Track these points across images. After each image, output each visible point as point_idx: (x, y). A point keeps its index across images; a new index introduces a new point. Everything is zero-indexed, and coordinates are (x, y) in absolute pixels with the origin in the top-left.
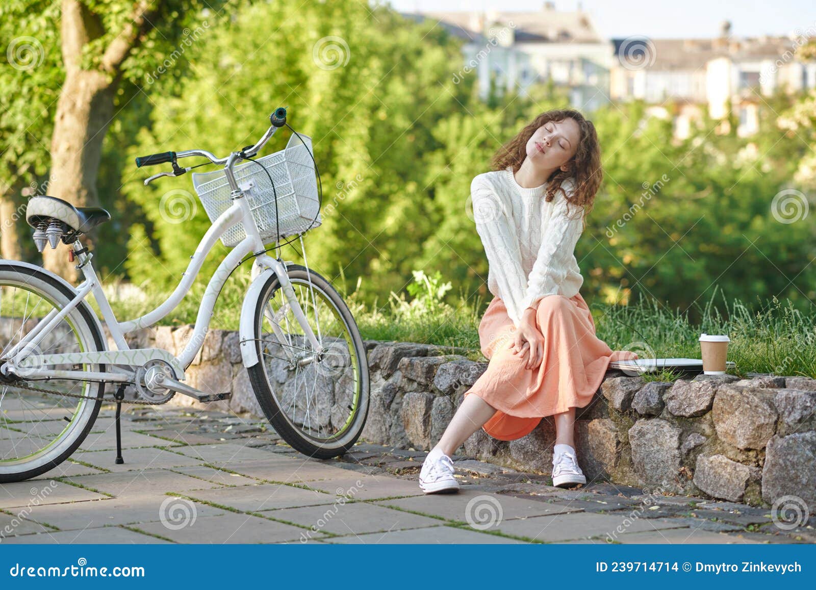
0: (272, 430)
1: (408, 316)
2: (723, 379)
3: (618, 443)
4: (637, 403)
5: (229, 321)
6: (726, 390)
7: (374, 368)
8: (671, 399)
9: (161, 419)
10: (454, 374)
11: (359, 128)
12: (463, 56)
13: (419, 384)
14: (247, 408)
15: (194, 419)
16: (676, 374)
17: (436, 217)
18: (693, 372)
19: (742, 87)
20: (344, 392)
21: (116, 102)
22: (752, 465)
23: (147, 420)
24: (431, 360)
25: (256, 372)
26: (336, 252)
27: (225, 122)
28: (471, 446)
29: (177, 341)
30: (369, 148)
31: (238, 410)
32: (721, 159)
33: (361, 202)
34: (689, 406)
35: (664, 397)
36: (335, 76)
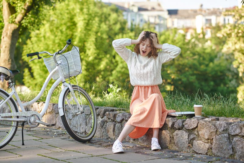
0: (68, 134)
1: (108, 98)
2: (201, 118)
3: (170, 137)
4: (176, 125)
5: (55, 100)
6: (202, 122)
7: (98, 115)
8: (186, 124)
9: (35, 131)
10: (122, 117)
11: (92, 39)
12: (123, 16)
13: (112, 120)
14: (61, 127)
15: (45, 130)
16: (187, 116)
17: (115, 64)
18: (192, 116)
19: (206, 23)
20: (89, 122)
21: (20, 33)
22: (210, 144)
23: (31, 131)
24: (115, 112)
25: (63, 117)
26: (86, 76)
27: (52, 37)
28: (127, 138)
29: (39, 107)
30: (95, 44)
31: (58, 127)
32: (200, 45)
33: (93, 60)
34: (191, 126)
35: (184, 124)
36: (85, 23)
